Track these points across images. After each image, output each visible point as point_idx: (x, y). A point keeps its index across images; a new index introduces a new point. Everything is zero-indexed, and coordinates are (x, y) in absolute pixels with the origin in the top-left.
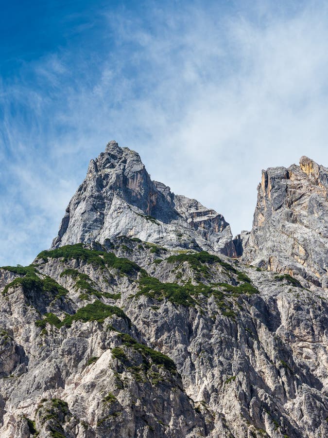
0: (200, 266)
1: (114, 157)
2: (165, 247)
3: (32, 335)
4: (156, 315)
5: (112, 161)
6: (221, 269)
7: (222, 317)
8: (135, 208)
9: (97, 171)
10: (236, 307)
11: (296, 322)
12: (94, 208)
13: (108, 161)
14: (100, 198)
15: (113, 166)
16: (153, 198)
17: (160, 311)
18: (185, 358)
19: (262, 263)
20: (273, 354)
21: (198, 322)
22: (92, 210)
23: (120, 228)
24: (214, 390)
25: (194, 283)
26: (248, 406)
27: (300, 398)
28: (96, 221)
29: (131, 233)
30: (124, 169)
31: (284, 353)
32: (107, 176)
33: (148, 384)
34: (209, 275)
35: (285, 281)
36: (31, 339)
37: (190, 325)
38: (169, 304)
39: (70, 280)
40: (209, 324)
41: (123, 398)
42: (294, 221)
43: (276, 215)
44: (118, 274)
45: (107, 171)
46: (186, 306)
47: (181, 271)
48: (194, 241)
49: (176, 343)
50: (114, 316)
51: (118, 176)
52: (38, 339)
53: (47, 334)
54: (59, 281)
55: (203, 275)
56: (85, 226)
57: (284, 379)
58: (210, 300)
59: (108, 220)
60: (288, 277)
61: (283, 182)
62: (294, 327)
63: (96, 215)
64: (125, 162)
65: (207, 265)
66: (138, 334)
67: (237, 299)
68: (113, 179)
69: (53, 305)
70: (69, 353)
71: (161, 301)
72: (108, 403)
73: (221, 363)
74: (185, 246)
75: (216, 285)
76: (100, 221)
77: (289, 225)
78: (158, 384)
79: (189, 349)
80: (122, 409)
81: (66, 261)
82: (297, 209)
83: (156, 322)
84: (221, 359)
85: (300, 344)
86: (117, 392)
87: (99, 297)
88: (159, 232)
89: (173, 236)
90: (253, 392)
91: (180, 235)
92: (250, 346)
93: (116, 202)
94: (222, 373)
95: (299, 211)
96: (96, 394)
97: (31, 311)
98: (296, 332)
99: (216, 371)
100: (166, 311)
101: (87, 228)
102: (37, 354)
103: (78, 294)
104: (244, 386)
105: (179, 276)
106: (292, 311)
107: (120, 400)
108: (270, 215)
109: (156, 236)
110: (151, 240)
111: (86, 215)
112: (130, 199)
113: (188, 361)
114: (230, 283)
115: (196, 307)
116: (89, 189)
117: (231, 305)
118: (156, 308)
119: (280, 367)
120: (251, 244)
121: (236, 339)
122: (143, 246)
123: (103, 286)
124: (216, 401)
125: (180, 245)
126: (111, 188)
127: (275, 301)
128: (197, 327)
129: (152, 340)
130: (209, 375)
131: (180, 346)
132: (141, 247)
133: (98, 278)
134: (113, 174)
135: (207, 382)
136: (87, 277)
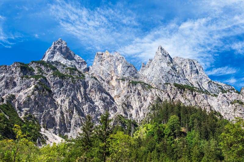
0: (72, 71)
1: (60, 42)
2: (67, 65)
3: (19, 79)
4: (54, 80)
5: (59, 43)
6: (77, 72)
7: (72, 83)
8: (62, 55)
9: (55, 45)
10: (76, 81)
11: (92, 88)
12: (52, 53)
13: (58, 43)
14: (54, 51)
15: (59, 44)
16: (68, 54)
17: (56, 79)
18: (59, 91)
19: (92, 74)
20: (83, 93)
21: (65, 83)
22: (51, 54)
23: (57, 59)
24: (64, 100)
25: (69, 74)
26: (71, 105)
27: (87, 105)
28: (52, 57)
29: (60, 61)
30: (61, 46)
31: (85, 94)
32: (57, 46)
33: (42, 95)
34: (73, 73)
35: (93, 78)
36: (19, 80)
37: (63, 84)
38: (58, 78)
39: (37, 69)
40: (68, 84)
41: (32, 97)
42: (102, 65)
43: (98, 63)
44: (50, 69)
45: (57, 45)
46: (63, 79)
47: (67, 71)
48: (75, 65)
49: (58, 87)
50: (42, 78)
51: (59, 47)
52: (20, 81)
53: (23, 80)
54: (34, 69)
55: (72, 73)
56: (49, 57)
57: (84, 100)
58: (70, 79)
59: (55, 57)
60: (94, 77)
61: (101, 56)
62: (91, 89)
63: (52, 55)
64: (62, 44)
65: (74, 71)
66: (49, 84)
67: (77, 80)
68: (58, 47)
69: (29, 73)
70: (26, 85)
71: (57, 77)
72: (28, 98)
73: (68, 94)
74: (72, 66)
75: (74, 76)
76: (53, 57)
77: (100, 66)
78: (45, 96)
79: (61, 89)
80: (32, 100)
81: (38, 64)
82: (103, 62)
83: (54, 81)
84: (68, 93)
85: (92, 93)
86: (31, 95)
87: (43, 74)
88: (67, 62)
89: (70, 63)
90: (73, 102)
91: (72, 63)
92: (77, 91)
93: (58, 53)
94: (67, 96)
95: (103, 63)
96: (26, 95)
97: (22, 74)
98: (92, 90)
99: (65, 96)
100: (57, 79)
101: (49, 58)
102: (19, 84)
103: (37, 72)
104: (71, 100)
105: (66, 72)
106: (92, 85)
107: (31, 98)
108: (97, 63)
109: (66, 63)
110: (64, 64)
111: (49, 55)
112: (62, 53)
113: (60, 92)
114: (78, 76)
115: (66, 80)
116: (51, 49)
117: (75, 81)
118: (54, 78)
119: (84, 97)
120: (91, 69)
121: (74, 89)
122: (61, 64)
123: (45, 71)
124: (64, 103)
125: (71, 66)
126: (57, 49)
127: (88, 82)
128: (64, 85)
129: (52, 86)
130: (63, 96)
131: (59, 88)
132: (60, 65)
133: (45, 69)
134: (58, 46)
135: (63, 98)
136: (42, 69)
